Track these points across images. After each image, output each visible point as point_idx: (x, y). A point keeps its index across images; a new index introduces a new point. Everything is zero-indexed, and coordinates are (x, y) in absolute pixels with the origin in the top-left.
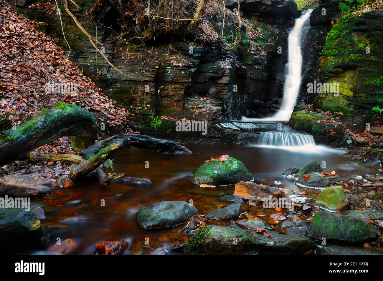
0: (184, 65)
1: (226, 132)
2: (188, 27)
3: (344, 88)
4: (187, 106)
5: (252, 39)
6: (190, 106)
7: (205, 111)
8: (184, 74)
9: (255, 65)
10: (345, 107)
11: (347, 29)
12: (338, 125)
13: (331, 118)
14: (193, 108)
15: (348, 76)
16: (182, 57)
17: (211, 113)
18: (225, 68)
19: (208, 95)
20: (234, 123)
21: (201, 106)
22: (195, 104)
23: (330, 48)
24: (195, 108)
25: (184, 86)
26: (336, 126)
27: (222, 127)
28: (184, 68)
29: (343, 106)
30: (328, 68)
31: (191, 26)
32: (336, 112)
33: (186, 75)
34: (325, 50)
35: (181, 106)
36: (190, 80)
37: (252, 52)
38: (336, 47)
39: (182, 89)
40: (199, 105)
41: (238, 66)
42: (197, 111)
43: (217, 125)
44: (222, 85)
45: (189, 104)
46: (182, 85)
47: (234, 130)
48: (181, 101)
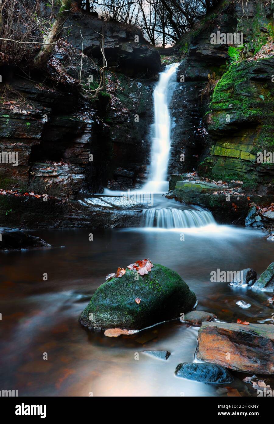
0: (30, 114)
1: (94, 211)
2: (35, 60)
3: (241, 151)
4: (35, 174)
5: (111, 92)
6: (39, 175)
7: (62, 181)
8: (31, 126)
9: (116, 124)
10: (244, 174)
11: (243, 77)
12: (241, 197)
13: (229, 188)
14: (45, 177)
15: (245, 136)
16: (26, 102)
17: (71, 184)
18: (85, 122)
19: (62, 159)
20: (102, 197)
21: (56, 173)
22: (47, 172)
23: (220, 100)
24: (46, 176)
25: (31, 145)
26: (238, 198)
27: (87, 203)
28: (30, 117)
29: (242, 174)
30: (220, 126)
31: (40, 59)
32: (233, 181)
33: (34, 127)
34: (214, 103)
35: (25, 173)
36: (39, 136)
37: (112, 108)
38: (229, 100)
39: (27, 149)
40: (52, 172)
41: (99, 123)
42: (51, 182)
43: (81, 201)
44: (82, 146)
45: (38, 171)
46: (28, 143)
47: (105, 208)
48: (25, 167)
